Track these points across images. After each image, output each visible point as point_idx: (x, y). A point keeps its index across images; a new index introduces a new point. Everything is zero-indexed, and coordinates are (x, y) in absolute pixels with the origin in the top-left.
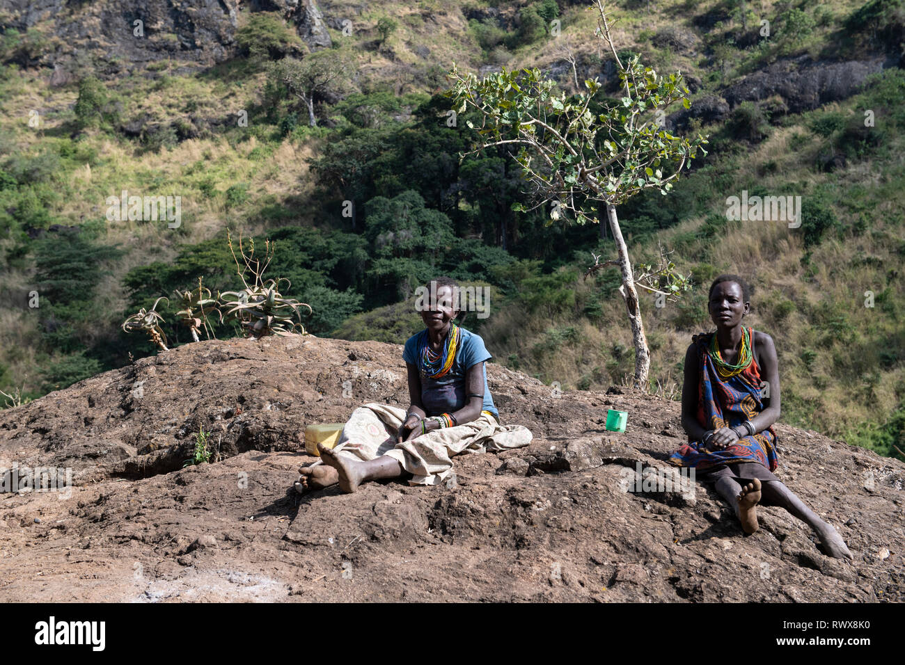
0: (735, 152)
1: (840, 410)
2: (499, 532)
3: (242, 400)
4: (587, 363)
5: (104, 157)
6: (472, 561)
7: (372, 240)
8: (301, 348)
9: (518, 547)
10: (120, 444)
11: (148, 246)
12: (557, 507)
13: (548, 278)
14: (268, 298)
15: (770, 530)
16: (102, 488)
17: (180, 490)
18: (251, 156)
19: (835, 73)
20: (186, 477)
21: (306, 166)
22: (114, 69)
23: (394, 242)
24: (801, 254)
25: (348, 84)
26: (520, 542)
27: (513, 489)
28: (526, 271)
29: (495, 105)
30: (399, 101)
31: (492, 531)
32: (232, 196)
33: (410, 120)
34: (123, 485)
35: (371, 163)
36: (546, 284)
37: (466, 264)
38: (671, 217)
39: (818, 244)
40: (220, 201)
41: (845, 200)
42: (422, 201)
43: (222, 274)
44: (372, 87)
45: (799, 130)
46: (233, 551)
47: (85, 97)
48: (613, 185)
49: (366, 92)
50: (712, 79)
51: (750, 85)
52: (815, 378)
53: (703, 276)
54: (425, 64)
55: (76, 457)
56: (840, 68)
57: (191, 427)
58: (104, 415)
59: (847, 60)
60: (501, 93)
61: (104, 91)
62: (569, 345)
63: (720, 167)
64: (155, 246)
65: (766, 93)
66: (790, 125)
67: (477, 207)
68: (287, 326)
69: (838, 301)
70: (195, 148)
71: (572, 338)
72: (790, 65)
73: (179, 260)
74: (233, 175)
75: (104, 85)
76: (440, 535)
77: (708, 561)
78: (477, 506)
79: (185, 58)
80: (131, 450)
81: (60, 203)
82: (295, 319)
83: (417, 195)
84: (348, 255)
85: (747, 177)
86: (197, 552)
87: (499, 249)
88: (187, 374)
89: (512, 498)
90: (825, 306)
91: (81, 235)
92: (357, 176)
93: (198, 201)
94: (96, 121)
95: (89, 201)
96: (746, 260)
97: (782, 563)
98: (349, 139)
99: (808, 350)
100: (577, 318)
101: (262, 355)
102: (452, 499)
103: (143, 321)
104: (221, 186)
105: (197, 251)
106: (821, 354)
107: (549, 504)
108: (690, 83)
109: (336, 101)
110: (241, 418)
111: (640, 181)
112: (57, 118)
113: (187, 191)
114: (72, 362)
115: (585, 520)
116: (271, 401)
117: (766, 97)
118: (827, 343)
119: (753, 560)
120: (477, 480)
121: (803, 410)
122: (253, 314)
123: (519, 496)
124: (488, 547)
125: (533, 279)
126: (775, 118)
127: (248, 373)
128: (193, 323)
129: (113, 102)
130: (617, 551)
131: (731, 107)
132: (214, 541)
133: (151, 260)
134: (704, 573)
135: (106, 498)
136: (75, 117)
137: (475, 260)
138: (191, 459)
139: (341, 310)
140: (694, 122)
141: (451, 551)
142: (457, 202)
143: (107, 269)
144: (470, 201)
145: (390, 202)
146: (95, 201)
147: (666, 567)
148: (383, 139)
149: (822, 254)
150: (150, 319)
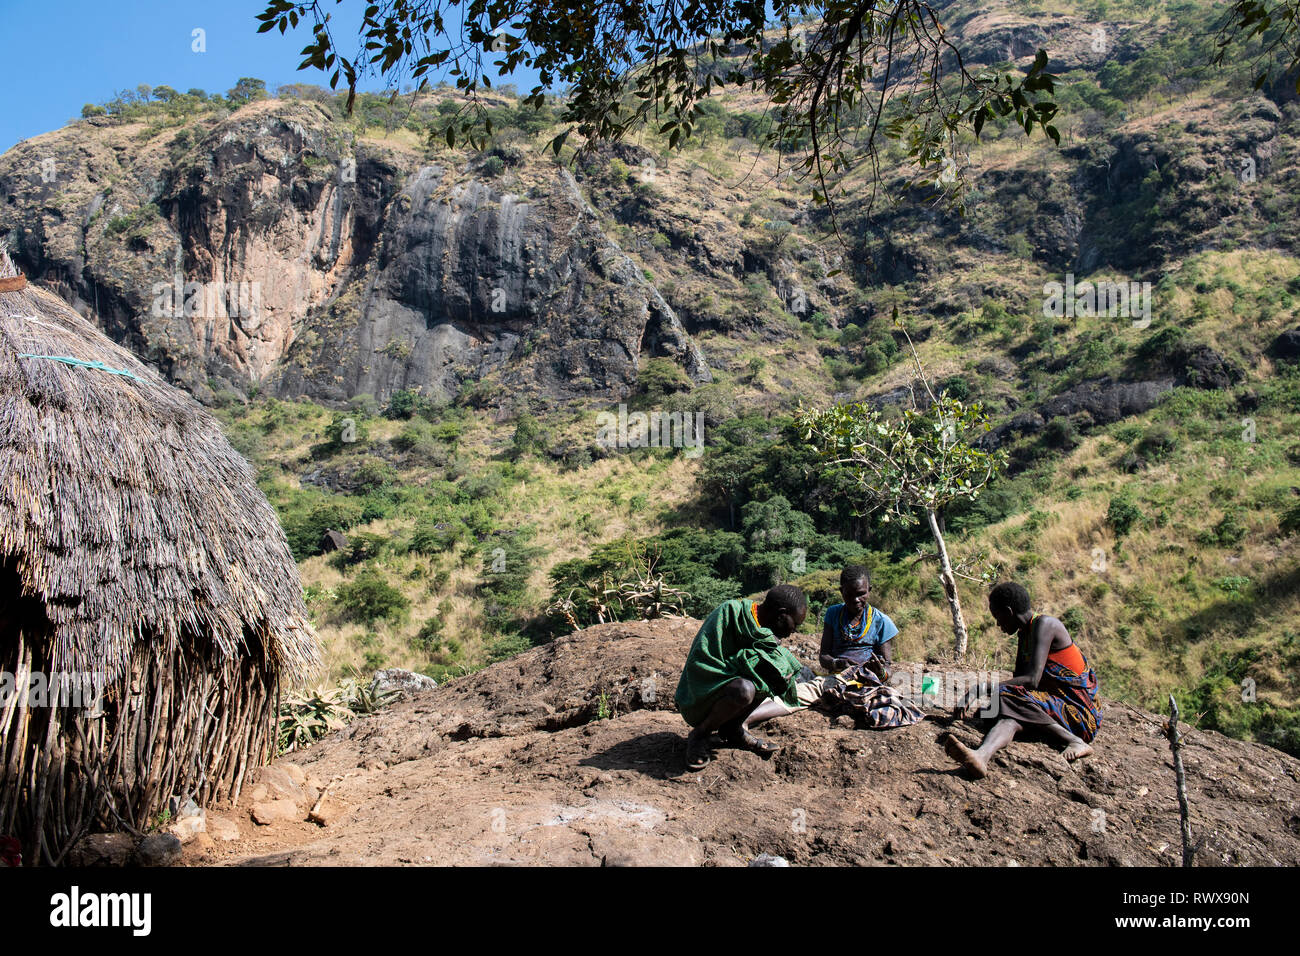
0: (1051, 458)
1: (1154, 678)
2: (830, 774)
3: (634, 670)
4: (931, 638)
5: (536, 476)
6: (809, 797)
7: (748, 536)
8: (682, 628)
9: (845, 786)
10: (543, 704)
11: (569, 545)
12: (877, 755)
13: (895, 567)
14: (657, 588)
15: (1048, 772)
16: (528, 738)
17: (586, 740)
18: (650, 471)
19: (1133, 391)
20: (591, 730)
21: (694, 478)
22: (544, 407)
23: (766, 539)
24: (1113, 543)
25: (727, 411)
26: (847, 782)
27: (842, 740)
28: (877, 561)
29: (832, 432)
30: (769, 424)
31: (825, 773)
32: (635, 505)
33: (778, 439)
34: (545, 735)
35: (746, 474)
36: (895, 571)
37: (826, 555)
38: (999, 513)
39: (1127, 534)
40: (625, 508)
41: (1148, 497)
42: (789, 505)
43: (627, 568)
44: (746, 412)
45: (1105, 439)
46: (625, 786)
47: (522, 429)
48: (930, 494)
49: (741, 417)
50: (1028, 398)
51: (1061, 403)
52: (1131, 650)
53: (1029, 564)
54: (789, 393)
55: (510, 714)
56: (1136, 386)
57: (596, 691)
58: (531, 682)
59: (1141, 381)
60: (837, 422)
61: (536, 424)
62: (916, 623)
63: (1039, 471)
64: (574, 545)
65: (1075, 409)
66: (1097, 435)
67: (835, 509)
68: (673, 611)
69: (1146, 584)
70: (605, 466)
71: (918, 617)
72: (1094, 386)
73: (593, 557)
74: (635, 487)
75: (536, 419)
76: (784, 776)
77: (997, 797)
78: (813, 753)
79: (598, 396)
80: (551, 709)
81: (501, 513)
82: (678, 604)
83: (784, 499)
84: (728, 550)
85: (1063, 478)
86: (598, 787)
87: (854, 542)
88: (594, 649)
89: (841, 747)
90: (1136, 587)
91: (517, 538)
92: (735, 486)
93: (608, 509)
94: (530, 447)
95: (523, 510)
96: (1065, 549)
97: (1057, 798)
98: (728, 455)
99: (1123, 625)
100: (922, 601)
101: (651, 634)
102: (794, 747)
103: (562, 608)
104: (626, 496)
105: (607, 549)
106: (1134, 629)
107: (870, 751)
108: (1011, 402)
109: (717, 425)
110: (633, 684)
111: (953, 490)
112: (501, 446)
113: (599, 501)
114: (509, 640)
115: (899, 764)
116: (657, 670)
117: (1075, 412)
118: (1139, 620)
119: (1033, 796)
120: (813, 733)
121: (1121, 678)
122: (646, 601)
123: (846, 745)
124: (822, 786)
125: (883, 567)
126: (1084, 429)
127: (640, 648)
128: (600, 608)
129: (542, 432)
130: (924, 789)
131: (1046, 421)
132: (610, 778)
133: (570, 557)
134: (993, 806)
135: (532, 745)
136: (514, 445)
137: (834, 552)
138: (596, 716)
139: (723, 596)
140: (1016, 434)
141: (793, 788)
142: (818, 504)
143: (536, 565)
144: (828, 503)
145: (762, 506)
146: (527, 510)
147: (963, 802)
148: (756, 454)
149: (1131, 543)
150: (567, 606)
